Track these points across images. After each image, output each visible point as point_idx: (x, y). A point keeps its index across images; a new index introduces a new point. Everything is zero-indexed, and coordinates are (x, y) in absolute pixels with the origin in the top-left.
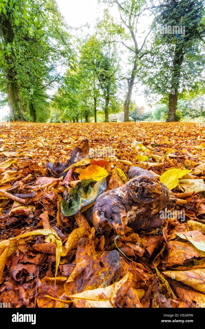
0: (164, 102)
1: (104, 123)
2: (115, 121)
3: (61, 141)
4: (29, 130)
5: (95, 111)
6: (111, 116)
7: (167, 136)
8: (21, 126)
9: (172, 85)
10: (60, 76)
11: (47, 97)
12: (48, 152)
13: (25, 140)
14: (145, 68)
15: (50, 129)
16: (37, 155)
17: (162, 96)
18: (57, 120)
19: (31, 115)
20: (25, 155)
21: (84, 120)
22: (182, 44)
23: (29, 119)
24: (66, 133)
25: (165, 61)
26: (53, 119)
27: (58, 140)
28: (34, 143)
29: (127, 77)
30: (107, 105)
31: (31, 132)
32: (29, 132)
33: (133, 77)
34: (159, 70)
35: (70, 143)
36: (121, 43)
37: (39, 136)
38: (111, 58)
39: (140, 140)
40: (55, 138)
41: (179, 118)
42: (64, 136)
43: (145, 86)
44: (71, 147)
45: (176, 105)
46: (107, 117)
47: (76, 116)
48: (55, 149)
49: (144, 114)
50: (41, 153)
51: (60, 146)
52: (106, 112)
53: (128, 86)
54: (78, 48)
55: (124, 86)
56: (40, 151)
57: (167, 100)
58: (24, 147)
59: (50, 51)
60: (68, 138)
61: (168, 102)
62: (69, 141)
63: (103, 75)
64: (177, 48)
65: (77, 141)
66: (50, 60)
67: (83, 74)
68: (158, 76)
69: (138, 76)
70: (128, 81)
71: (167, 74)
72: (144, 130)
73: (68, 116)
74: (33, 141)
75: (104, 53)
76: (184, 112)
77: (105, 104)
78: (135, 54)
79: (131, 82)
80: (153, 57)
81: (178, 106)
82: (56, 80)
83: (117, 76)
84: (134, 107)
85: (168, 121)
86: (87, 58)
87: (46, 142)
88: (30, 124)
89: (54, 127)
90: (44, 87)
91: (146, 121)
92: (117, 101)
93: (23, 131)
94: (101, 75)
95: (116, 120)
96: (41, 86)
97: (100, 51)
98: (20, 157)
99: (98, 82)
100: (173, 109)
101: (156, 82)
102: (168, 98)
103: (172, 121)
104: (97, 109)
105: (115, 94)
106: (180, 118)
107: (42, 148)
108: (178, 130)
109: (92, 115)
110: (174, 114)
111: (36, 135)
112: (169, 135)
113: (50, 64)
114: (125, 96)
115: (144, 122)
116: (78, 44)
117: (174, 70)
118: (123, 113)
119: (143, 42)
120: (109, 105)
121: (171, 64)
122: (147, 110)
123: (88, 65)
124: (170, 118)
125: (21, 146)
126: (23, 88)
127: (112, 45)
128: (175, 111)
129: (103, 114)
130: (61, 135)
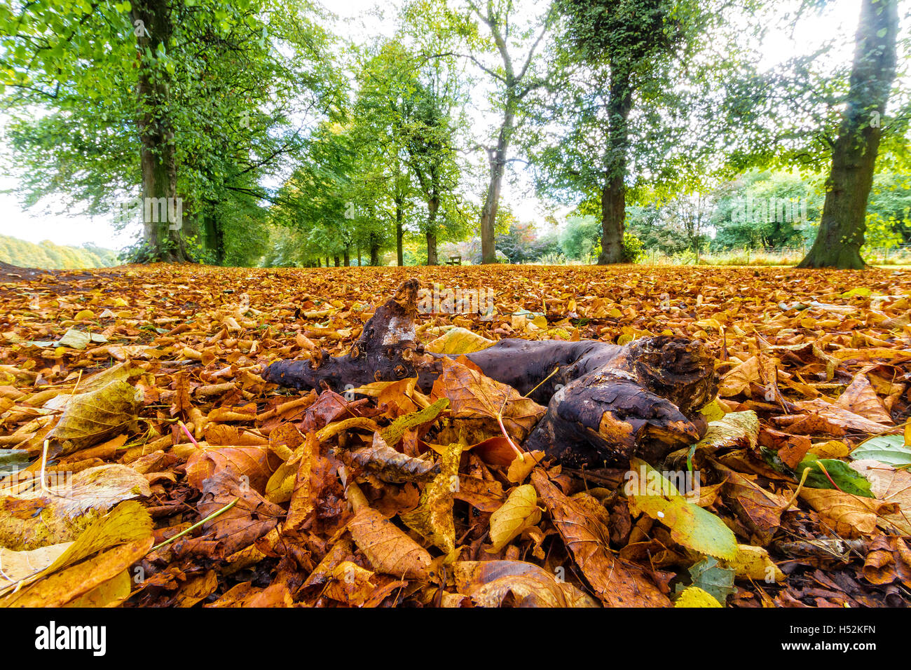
0: (590, 211)
1: (424, 267)
2: (455, 261)
3: (298, 313)
4: (199, 284)
5: (400, 234)
6: (445, 248)
7: (611, 298)
8: (174, 276)
9: (609, 167)
10: (300, 140)
11: (260, 195)
12: (255, 343)
13: (183, 312)
14: (535, 122)
15: (264, 283)
16: (220, 351)
17: (584, 196)
18: (286, 258)
19: (208, 245)
20: (181, 352)
21: (366, 258)
22: (628, 64)
23: (203, 256)
24: (315, 293)
25: (585, 107)
26: (274, 258)
27: (287, 312)
28: (213, 320)
29: (486, 144)
30: (432, 217)
31: (205, 291)
32: (198, 291)
33: (503, 144)
34: (570, 129)
35: (325, 318)
36: (469, 59)
37: (230, 303)
38: (441, 95)
39: (536, 309)
40: (280, 306)
41: (633, 255)
42: (307, 299)
43: (537, 168)
44: (329, 329)
45: (623, 217)
46: (432, 251)
47: (343, 247)
48: (276, 337)
49: (537, 242)
50: (233, 347)
51: (295, 326)
52: (431, 237)
53: (489, 167)
54: (351, 68)
55: (480, 166)
56: (230, 341)
57: (598, 204)
58: (179, 332)
59: (274, 73)
60: (319, 305)
61: (601, 211)
62: (323, 312)
63: (421, 139)
64: (614, 74)
65: (349, 313)
66: (274, 97)
67: (364, 135)
68: (568, 142)
69: (518, 142)
70: (491, 156)
71: (594, 138)
72: (542, 285)
73: (320, 248)
74: (208, 315)
75: (425, 81)
76: (645, 239)
77: (428, 216)
78: (505, 87)
79: (497, 158)
80: (553, 95)
81: (627, 222)
82: (288, 148)
83: (459, 140)
84: (509, 222)
85: (603, 260)
86: (376, 94)
87: (249, 316)
88: (204, 271)
89: (277, 276)
90: (252, 168)
91: (543, 263)
92: (460, 207)
93: (180, 287)
94: (414, 138)
95: (460, 258)
96: (244, 166)
97: (413, 75)
98: (163, 358)
99: (407, 157)
100: (615, 230)
101: (565, 159)
102: (600, 201)
103: (615, 262)
104: (404, 228)
105: (456, 189)
106: (637, 253)
107: (236, 332)
108: (636, 282)
109: (390, 246)
110: (620, 242)
111: (220, 298)
112: (616, 295)
113: (273, 108)
114: (482, 195)
115: (538, 264)
116: (352, 58)
117: (611, 130)
118: (479, 239)
119: (526, 58)
120: (438, 218)
121: (602, 114)
122: (543, 232)
123: (379, 112)
124: (609, 253)
125: (170, 328)
126: (190, 170)
127: (443, 64)
128: (621, 236)
129: (422, 242)
130: (299, 299)
